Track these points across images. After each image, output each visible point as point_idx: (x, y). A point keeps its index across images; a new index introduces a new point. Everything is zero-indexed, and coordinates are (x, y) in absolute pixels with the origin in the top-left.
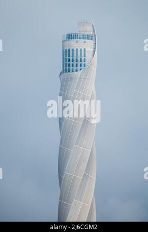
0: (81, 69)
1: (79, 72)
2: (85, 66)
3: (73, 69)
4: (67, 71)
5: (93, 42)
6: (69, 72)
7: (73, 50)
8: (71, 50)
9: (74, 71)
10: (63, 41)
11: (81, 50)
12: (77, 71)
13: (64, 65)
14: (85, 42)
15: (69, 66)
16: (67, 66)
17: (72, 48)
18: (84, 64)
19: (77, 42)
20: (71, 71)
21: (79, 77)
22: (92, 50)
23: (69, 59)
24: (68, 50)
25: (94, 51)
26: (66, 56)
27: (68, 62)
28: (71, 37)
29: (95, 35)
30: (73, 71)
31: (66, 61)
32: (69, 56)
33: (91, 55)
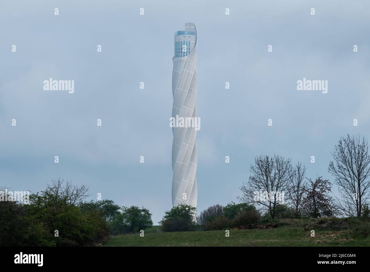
0: (187, 55)
1: (186, 57)
2: (189, 53)
3: (181, 55)
4: (178, 56)
5: (195, 37)
6: (179, 57)
7: (181, 42)
8: (180, 42)
9: (183, 56)
10: (175, 36)
11: (187, 42)
12: (184, 56)
13: (176, 52)
14: (189, 37)
15: (179, 53)
16: (178, 53)
17: (181, 40)
18: (189, 52)
19: (184, 36)
20: (180, 56)
21: (186, 60)
22: (194, 42)
23: (179, 48)
24: (178, 42)
25: (196, 43)
26: (177, 46)
27: (178, 50)
28: (180, 33)
29: (196, 32)
30: (181, 57)
31: (177, 50)
32: (179, 46)
33: (193, 45)
